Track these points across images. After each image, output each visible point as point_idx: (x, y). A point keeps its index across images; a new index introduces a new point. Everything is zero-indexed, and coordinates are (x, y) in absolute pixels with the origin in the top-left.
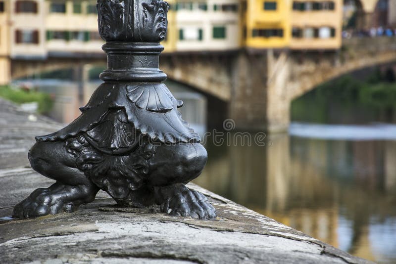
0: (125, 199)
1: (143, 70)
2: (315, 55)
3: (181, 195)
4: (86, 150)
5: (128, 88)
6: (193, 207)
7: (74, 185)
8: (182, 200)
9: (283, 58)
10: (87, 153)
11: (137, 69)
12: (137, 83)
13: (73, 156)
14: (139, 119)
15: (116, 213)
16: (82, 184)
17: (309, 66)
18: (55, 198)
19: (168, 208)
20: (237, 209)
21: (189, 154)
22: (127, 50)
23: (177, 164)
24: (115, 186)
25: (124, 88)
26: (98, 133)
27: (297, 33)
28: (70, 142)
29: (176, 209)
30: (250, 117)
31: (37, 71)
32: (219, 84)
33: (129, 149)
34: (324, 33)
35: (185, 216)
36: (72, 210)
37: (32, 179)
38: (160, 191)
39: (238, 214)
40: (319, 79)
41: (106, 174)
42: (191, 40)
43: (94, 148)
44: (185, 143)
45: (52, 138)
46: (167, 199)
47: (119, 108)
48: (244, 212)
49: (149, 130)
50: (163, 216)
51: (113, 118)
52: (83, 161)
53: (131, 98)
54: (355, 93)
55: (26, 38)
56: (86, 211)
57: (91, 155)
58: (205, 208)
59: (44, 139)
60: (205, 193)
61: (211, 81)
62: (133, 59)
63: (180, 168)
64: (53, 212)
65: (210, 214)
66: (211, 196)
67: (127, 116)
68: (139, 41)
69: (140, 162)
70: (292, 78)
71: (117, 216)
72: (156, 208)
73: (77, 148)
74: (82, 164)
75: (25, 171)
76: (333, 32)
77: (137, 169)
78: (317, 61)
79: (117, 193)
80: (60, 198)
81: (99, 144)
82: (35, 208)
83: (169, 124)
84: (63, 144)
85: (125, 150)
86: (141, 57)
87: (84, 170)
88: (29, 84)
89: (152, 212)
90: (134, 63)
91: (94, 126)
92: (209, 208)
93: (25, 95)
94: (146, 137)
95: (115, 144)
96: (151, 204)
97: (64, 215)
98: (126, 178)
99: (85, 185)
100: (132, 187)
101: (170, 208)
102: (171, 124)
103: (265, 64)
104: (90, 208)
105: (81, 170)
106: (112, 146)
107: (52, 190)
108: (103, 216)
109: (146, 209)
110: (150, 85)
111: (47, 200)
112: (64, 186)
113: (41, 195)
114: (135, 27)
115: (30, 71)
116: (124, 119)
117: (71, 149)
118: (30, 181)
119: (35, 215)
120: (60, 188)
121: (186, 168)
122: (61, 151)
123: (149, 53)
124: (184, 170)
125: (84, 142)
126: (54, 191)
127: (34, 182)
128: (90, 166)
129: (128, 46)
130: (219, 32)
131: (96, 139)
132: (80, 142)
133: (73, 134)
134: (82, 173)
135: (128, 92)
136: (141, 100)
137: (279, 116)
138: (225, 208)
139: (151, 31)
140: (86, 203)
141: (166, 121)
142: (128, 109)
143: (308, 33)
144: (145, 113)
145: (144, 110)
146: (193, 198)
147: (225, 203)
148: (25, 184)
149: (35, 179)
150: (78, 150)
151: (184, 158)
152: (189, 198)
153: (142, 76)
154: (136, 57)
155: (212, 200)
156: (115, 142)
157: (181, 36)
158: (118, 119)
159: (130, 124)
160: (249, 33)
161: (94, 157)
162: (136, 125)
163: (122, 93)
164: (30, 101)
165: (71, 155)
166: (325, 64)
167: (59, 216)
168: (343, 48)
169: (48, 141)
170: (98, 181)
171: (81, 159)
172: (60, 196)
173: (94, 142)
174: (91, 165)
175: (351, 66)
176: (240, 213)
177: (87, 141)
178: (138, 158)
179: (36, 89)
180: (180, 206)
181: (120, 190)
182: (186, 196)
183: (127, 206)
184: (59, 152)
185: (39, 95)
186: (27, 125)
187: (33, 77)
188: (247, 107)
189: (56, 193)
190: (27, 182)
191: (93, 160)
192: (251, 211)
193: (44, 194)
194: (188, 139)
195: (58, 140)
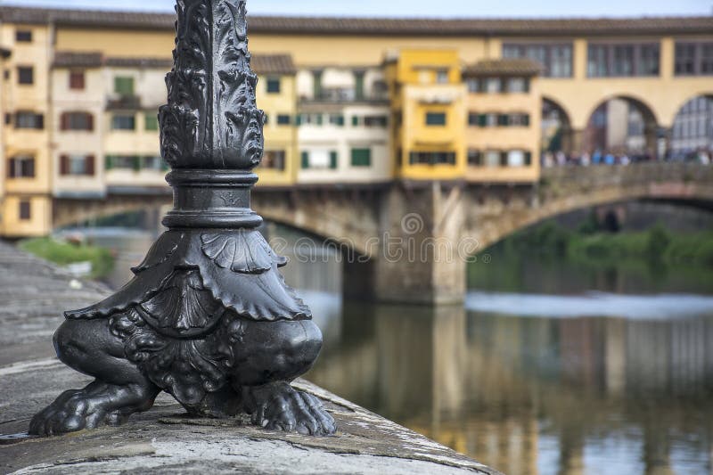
0: (199, 405)
1: (226, 210)
2: (503, 191)
3: (282, 399)
4: (140, 331)
5: (204, 237)
6: (300, 416)
7: (123, 385)
8: (284, 407)
9: (455, 194)
10: (142, 335)
11: (217, 209)
12: (218, 230)
13: (121, 340)
14: (219, 284)
15: (185, 426)
16: (133, 383)
17: (493, 207)
18: (93, 404)
19: (263, 419)
20: (367, 419)
21: (294, 337)
22: (203, 181)
23: (277, 352)
24: (184, 386)
25: (198, 237)
26: (158, 306)
27: (476, 159)
28: (116, 320)
29: (275, 419)
30: (407, 281)
31: (91, 214)
32: (361, 233)
33: (205, 329)
34: (515, 159)
35: (288, 431)
36: (119, 422)
37: (64, 375)
38: (250, 393)
39: (370, 427)
40: (508, 227)
41: (170, 368)
42: (318, 168)
43: (152, 328)
44: (289, 319)
45: (89, 314)
46: (261, 405)
47: (190, 268)
48: (379, 424)
49: (234, 300)
50: (255, 431)
51: (182, 282)
52: (135, 348)
53: (208, 253)
54: (561, 246)
55: (74, 167)
56: (140, 424)
57: (148, 339)
58: (318, 419)
59: (77, 316)
60: (323, 396)
61: (349, 228)
62: (211, 195)
63: (281, 358)
64: (90, 425)
65: (326, 427)
66: (333, 400)
67: (201, 279)
68: (220, 167)
69: (220, 349)
70: (469, 224)
71: (185, 431)
72: (245, 418)
73: (127, 328)
74: (133, 352)
75: (55, 364)
76: (528, 158)
77: (217, 360)
78: (505, 201)
79: (186, 396)
80: (101, 405)
81: (159, 322)
82: (62, 421)
83: (265, 291)
84: (105, 322)
85: (199, 331)
86: (223, 191)
87: (137, 362)
88: (78, 235)
89: (239, 424)
90: (213, 200)
91: (153, 295)
92: (325, 418)
93: (72, 250)
94: (231, 311)
95: (183, 322)
96: (238, 412)
97: (106, 430)
98: (200, 373)
99: (138, 383)
100: (209, 386)
101: (265, 418)
102: (269, 291)
103: (430, 203)
104: (146, 419)
105: (132, 361)
106: (179, 325)
107: (89, 392)
108: (164, 431)
109: (231, 420)
110: (237, 233)
111: (80, 407)
112: (106, 386)
113: (72, 399)
114: (215, 147)
115: (81, 215)
116: (197, 284)
117: (117, 330)
118: (62, 379)
119: (61, 430)
120: (100, 390)
121: (290, 359)
122: (102, 334)
123: (236, 185)
124: (287, 361)
125: (137, 319)
126: (92, 394)
127: (66, 380)
128: (146, 356)
129: (202, 175)
130: (361, 157)
131: (154, 314)
132: (131, 319)
133: (120, 307)
134: (134, 366)
135: (203, 244)
136: (223, 256)
137: (451, 281)
138: (351, 418)
139: (239, 152)
140: (140, 411)
141: (261, 287)
142: (203, 270)
143: (492, 158)
144: (229, 275)
145: (228, 270)
146: (301, 403)
147: (352, 410)
148: (54, 382)
149: (69, 375)
150: (128, 332)
151: (287, 342)
152: (295, 403)
153: (224, 220)
154: (216, 192)
155: (334, 406)
156: (184, 319)
157: (305, 162)
158: (189, 284)
159: (206, 291)
160: (406, 158)
161: (151, 342)
162: (215, 292)
163: (195, 245)
164: (80, 260)
165: (117, 339)
166: (517, 204)
167: (99, 431)
168: (543, 182)
169: (84, 317)
170: (157, 378)
171: (133, 346)
172: (100, 402)
173: (152, 319)
174: (148, 354)
175: (555, 207)
176: (372, 425)
177: (142, 318)
178: (218, 344)
179: (90, 242)
180: (280, 415)
181: (191, 391)
182: (290, 400)
183: (202, 415)
184: (99, 335)
185: (93, 251)
186: (67, 294)
187: (86, 224)
188: (403, 267)
189: (94, 397)
190: (56, 380)
191: (150, 346)
192: (390, 422)
193: (76, 398)
194: (293, 313)
195: (98, 316)
